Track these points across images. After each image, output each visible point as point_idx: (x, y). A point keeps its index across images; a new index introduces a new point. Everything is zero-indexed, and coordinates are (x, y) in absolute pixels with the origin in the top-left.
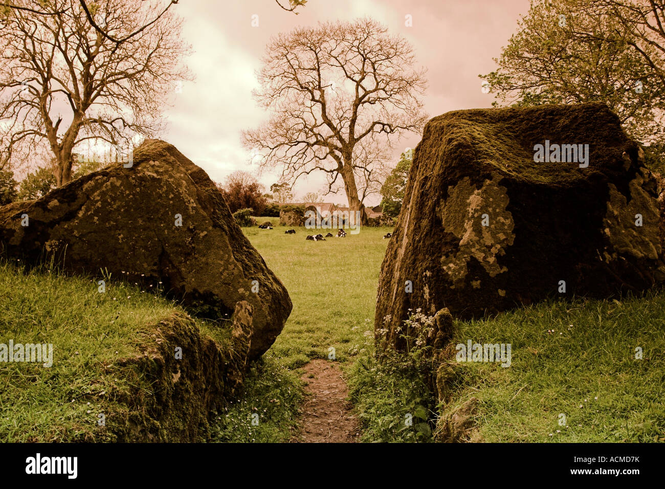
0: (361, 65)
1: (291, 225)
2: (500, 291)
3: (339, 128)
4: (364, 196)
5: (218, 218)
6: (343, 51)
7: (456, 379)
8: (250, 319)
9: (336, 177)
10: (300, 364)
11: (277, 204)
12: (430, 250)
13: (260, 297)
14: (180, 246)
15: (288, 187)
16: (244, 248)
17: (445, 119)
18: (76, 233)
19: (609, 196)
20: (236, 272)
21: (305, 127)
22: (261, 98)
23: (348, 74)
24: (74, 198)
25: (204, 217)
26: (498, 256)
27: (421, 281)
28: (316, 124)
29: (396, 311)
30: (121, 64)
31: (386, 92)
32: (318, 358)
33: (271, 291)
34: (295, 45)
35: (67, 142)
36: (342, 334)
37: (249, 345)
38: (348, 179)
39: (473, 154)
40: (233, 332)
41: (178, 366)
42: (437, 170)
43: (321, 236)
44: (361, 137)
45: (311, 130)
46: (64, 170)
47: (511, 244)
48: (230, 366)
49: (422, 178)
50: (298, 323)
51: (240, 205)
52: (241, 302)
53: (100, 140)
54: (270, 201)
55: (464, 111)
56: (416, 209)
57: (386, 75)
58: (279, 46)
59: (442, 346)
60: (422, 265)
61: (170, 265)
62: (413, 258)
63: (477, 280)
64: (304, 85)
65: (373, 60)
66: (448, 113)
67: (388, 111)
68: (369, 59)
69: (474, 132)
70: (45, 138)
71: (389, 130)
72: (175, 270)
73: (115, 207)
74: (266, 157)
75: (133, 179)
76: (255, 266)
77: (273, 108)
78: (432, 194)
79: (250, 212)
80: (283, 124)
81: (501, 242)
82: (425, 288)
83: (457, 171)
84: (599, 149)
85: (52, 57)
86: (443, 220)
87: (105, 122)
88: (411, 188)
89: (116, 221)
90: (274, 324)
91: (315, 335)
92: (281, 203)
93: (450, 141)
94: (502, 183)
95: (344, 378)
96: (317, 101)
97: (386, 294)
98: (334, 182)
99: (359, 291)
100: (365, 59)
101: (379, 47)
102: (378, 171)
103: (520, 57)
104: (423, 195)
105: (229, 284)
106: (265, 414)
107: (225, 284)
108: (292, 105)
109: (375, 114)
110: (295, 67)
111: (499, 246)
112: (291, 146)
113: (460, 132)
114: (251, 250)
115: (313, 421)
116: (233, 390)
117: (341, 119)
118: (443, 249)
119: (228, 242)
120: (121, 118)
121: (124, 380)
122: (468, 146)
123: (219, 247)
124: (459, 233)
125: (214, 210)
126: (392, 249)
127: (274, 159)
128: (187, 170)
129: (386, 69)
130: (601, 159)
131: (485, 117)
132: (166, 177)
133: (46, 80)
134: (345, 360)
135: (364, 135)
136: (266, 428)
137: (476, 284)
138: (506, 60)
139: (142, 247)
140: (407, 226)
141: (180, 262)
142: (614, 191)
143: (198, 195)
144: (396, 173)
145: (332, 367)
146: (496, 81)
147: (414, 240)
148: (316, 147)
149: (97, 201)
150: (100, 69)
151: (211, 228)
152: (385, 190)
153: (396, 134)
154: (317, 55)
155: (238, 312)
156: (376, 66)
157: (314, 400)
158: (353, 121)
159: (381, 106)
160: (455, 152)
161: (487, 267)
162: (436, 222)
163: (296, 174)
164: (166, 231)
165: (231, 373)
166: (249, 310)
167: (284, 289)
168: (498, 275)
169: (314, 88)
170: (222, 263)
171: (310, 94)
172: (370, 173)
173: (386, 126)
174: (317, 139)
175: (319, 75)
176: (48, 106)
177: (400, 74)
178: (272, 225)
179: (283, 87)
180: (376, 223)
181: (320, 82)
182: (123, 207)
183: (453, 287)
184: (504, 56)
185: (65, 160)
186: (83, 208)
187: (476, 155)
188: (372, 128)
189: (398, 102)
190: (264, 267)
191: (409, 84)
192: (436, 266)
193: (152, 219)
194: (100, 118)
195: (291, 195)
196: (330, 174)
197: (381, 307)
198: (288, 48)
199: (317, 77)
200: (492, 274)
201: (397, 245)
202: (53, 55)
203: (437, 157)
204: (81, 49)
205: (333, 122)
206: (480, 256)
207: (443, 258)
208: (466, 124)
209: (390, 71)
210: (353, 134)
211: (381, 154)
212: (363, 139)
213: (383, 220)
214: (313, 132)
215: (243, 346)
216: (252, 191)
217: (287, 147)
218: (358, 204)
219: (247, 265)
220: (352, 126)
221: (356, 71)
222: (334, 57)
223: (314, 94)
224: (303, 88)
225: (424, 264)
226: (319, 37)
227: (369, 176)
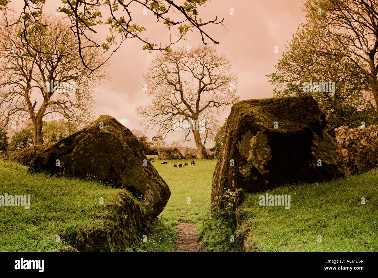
0: (202, 70)
1: (164, 159)
2: (266, 181)
3: (190, 105)
4: (205, 143)
5: (137, 152)
6: (192, 63)
7: (244, 216)
8: (153, 198)
9: (189, 132)
10: (175, 225)
11: (156, 148)
13: (156, 188)
14: (119, 164)
15: (162, 138)
18: (72, 159)
19: (313, 137)
20: (145, 176)
21: (172, 104)
23: (195, 75)
24: (71, 142)
25: (130, 151)
26: (264, 165)
27: (231, 178)
28: (177, 103)
29: (220, 193)
30: (70, 72)
31: (216, 85)
32: (183, 222)
33: (161, 186)
34: (166, 60)
35: (40, 115)
36: (195, 211)
37: (152, 210)
38: (196, 133)
39: (252, 120)
40: (145, 203)
41: (127, 212)
42: (237, 128)
43: (181, 165)
44: (202, 110)
45: (175, 106)
46: (38, 130)
47: (270, 160)
48: (144, 218)
49: (230, 131)
50: (172, 206)
52: (148, 190)
53: (58, 113)
54: (152, 147)
55: (249, 100)
56: (228, 146)
57: (215, 75)
58: (157, 61)
59: (240, 205)
61: (115, 173)
63: (255, 176)
64: (170, 82)
65: (208, 67)
67: (217, 95)
68: (206, 67)
69: (253, 110)
70: (28, 113)
71: (218, 105)
72: (117, 176)
73: (90, 147)
74: (150, 121)
75: (98, 134)
76: (153, 174)
77: (154, 95)
78: (234, 138)
80: (159, 103)
81: (265, 159)
82: (232, 181)
83: (245, 128)
84: (308, 117)
85: (32, 68)
86: (240, 150)
87: (61, 103)
88: (226, 136)
89: (90, 153)
90: (163, 201)
91: (181, 212)
92: (158, 147)
93: (242, 114)
94: (265, 133)
95: (196, 230)
96: (178, 90)
97: (215, 187)
98: (188, 135)
100: (204, 67)
101: (211, 60)
102: (212, 128)
103: (288, 65)
104: (231, 139)
105: (142, 182)
106: (161, 240)
107: (140, 182)
108: (164, 92)
109: (211, 97)
110: (166, 72)
111: (265, 161)
112: (164, 115)
113: (246, 110)
115: (182, 245)
116: (146, 229)
117: (191, 100)
118: (240, 163)
120: (69, 101)
121: (111, 212)
122: (250, 117)
123: (137, 165)
124: (247, 155)
125: (135, 147)
126: (218, 166)
127: (155, 122)
128: (122, 129)
129: (215, 72)
130: (309, 121)
131: (258, 103)
132: (113, 133)
133: (29, 81)
134: (196, 222)
135: (204, 108)
136: (162, 246)
137: (255, 178)
138: (281, 66)
139: (102, 165)
140: (224, 154)
141: (119, 172)
142: (315, 135)
143: (127, 141)
144: (223, 129)
145: (190, 226)
146: (275, 78)
147: (227, 160)
148: (178, 115)
149: (82, 144)
150: (59, 74)
151: (133, 156)
152: (217, 139)
153: (222, 107)
154: (177, 65)
155: (147, 194)
156: (210, 71)
157: (182, 239)
158: (198, 101)
159: (213, 92)
160: (244, 119)
161: (260, 170)
162: (237, 151)
163: (167, 130)
164: (113, 158)
165: (145, 222)
166: (152, 194)
167: (167, 185)
168: (265, 174)
169: (176, 83)
170: (139, 172)
171: (174, 86)
172: (208, 129)
173: (216, 104)
174: (178, 111)
175: (179, 76)
176: (29, 95)
177: (223, 75)
178: (153, 160)
179: (159, 83)
180: (212, 157)
181: (179, 80)
182: (94, 147)
183: (245, 180)
184: (279, 64)
185: (38, 125)
186: (75, 147)
187: (253, 120)
188: (208, 104)
189: (223, 90)
190: (157, 175)
191: (228, 80)
192: (237, 171)
193: (106, 152)
194: (58, 101)
195: (164, 143)
197: (214, 194)
198: (162, 62)
199: (178, 77)
200: (262, 173)
201: (220, 164)
202: (33, 66)
203: (237, 121)
204: (48, 64)
205: (187, 101)
206: (256, 166)
207: (240, 167)
208: (250, 106)
209: (218, 73)
210: (198, 108)
211: (214, 119)
212: (204, 111)
213: (216, 155)
214: (176, 107)
215: (150, 209)
216: (142, 141)
217: (162, 116)
218: (202, 147)
219: (150, 173)
220: (197, 104)
221: (199, 73)
222: (187, 66)
223: (176, 86)
224: (170, 83)
225: (232, 170)
226: (179, 56)
227: (207, 131)
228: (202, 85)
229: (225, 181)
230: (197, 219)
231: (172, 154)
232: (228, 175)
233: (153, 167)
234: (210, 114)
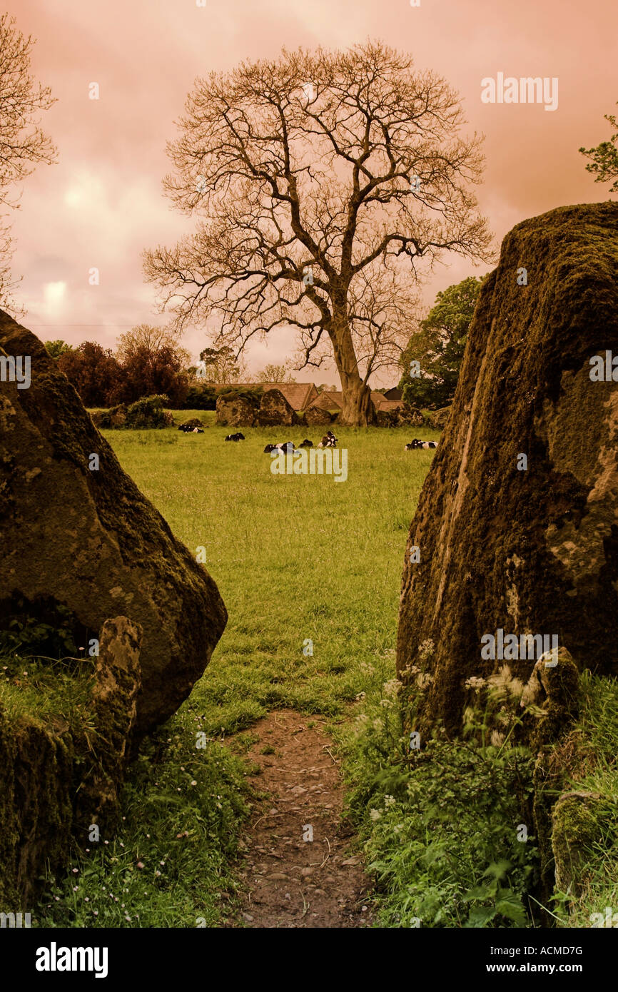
0: (363, 130)
1: (236, 426)
3: (323, 246)
4: (369, 372)
5: (65, 439)
6: (330, 105)
8: (135, 655)
9: (319, 337)
10: (247, 722)
11: (213, 386)
12: (520, 511)
13: (158, 603)
15: (231, 354)
16: (125, 499)
17: (548, 223)
20: (105, 553)
21: (262, 245)
22: (180, 193)
23: (340, 146)
25: (34, 437)
27: (500, 575)
28: (281, 239)
29: (443, 632)
31: (408, 180)
32: (283, 706)
33: (180, 590)
34: (242, 94)
36: (329, 654)
37: (132, 712)
38: (340, 341)
40: (95, 689)
42: (536, 335)
44: (363, 264)
45: (273, 251)
48: (86, 766)
49: (502, 351)
50: (245, 631)
51: (145, 388)
52: (114, 621)
54: (198, 381)
56: (488, 418)
57: (407, 149)
58: (212, 97)
60: (502, 542)
62: (482, 523)
64: (258, 169)
65: (386, 121)
66: (555, 211)
67: (413, 214)
68: (377, 118)
71: (414, 250)
74: (191, 300)
76: (147, 537)
77: (203, 211)
78: (524, 387)
79: (163, 401)
80: (220, 240)
82: (510, 593)
83: (582, 338)
86: (551, 445)
90: (187, 658)
91: (277, 658)
92: (219, 385)
93: (565, 271)
95: (334, 754)
96: (283, 198)
97: (420, 587)
98: (314, 346)
99: (362, 560)
100: (370, 121)
101: (394, 97)
102: (394, 325)
104: (504, 389)
105: (90, 579)
106: (164, 869)
107: (81, 578)
108: (237, 204)
110: (242, 135)
112: (237, 280)
113: (585, 252)
114: (139, 504)
115: (269, 872)
117: (326, 230)
118: (551, 509)
119: (86, 489)
122: (606, 283)
123: (67, 502)
124: (587, 474)
126: (432, 493)
127: (205, 303)
129: (409, 137)
134: (336, 711)
135: (369, 259)
140: (466, 450)
144: (428, 328)
145: (311, 727)
147: (483, 484)
148: (282, 281)
151: (49, 460)
152: (405, 361)
153: (427, 258)
154: (281, 112)
155: (107, 642)
156: (390, 132)
157: (273, 812)
158: (350, 234)
159: (400, 206)
160: (577, 297)
163: (245, 331)
165: (89, 782)
166: (131, 637)
167: (210, 583)
169: (277, 174)
170: (74, 534)
171: (269, 184)
172: (380, 328)
173: (409, 244)
174: (284, 266)
175: (286, 149)
177: (434, 147)
178: (201, 426)
179: (220, 172)
180: (391, 421)
181: (287, 163)
183: (572, 593)
188: (383, 248)
190: (167, 539)
191: (451, 164)
192: (535, 547)
195: (237, 370)
196: (307, 331)
197: (411, 613)
198: (229, 101)
199: (283, 152)
201: (441, 488)
203: (534, 305)
205: (312, 236)
207: (551, 529)
208: (597, 233)
209: (415, 142)
210: (349, 258)
211: (400, 294)
212: (367, 267)
213: (404, 415)
214: (276, 254)
215: (117, 717)
216: (165, 362)
217: (229, 282)
218: (358, 388)
219: (128, 536)
220: (347, 244)
221: (352, 140)
222: (314, 116)
223: (278, 184)
224: (258, 174)
225: (508, 540)
226: (285, 80)
227: (378, 334)
228: (364, 183)
229: (469, 582)
230: (337, 697)
231: (262, 408)
232: (485, 557)
233: (148, 504)
234: (387, 278)
